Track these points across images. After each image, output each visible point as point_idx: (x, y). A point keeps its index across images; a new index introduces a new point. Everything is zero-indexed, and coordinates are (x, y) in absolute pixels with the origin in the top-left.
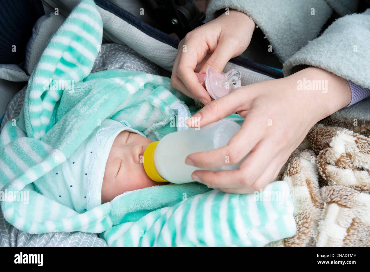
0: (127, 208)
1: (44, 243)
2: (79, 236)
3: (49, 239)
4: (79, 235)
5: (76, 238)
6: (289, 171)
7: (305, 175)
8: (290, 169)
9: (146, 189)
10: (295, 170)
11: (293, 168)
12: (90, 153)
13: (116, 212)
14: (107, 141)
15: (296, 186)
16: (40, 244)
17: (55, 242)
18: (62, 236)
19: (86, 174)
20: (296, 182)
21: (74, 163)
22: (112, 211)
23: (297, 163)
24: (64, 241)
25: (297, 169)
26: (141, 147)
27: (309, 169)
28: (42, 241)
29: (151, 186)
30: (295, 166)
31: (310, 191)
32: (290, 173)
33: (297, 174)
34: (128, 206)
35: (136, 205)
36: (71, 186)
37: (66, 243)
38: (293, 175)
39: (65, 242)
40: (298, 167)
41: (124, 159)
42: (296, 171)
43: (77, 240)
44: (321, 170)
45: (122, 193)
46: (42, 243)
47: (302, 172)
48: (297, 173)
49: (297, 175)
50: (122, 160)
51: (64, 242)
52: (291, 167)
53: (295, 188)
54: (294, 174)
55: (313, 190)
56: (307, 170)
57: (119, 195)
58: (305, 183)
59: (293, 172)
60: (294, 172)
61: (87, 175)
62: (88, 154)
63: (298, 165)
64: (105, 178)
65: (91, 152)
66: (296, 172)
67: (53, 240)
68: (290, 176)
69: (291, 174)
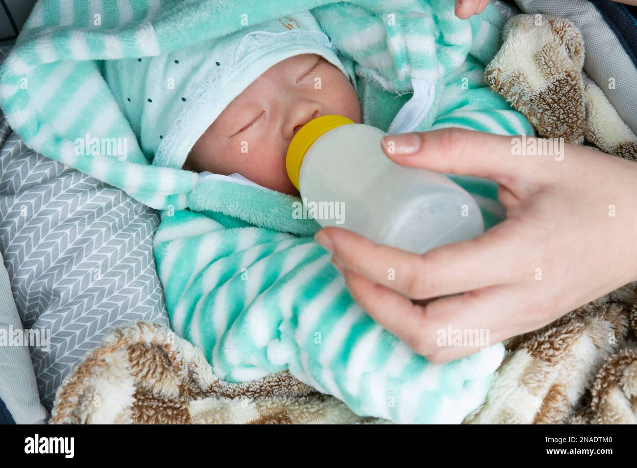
0: (221, 206)
1: (47, 174)
2: (112, 198)
3: (59, 171)
4: (114, 196)
5: (104, 200)
6: (540, 344)
7: (560, 374)
8: (546, 342)
9: (276, 193)
10: (551, 352)
11: (552, 343)
12: (215, 64)
13: (197, 199)
14: (258, 59)
15: (523, 386)
16: (40, 172)
17: (62, 187)
18: (84, 181)
19: (184, 100)
20: (530, 378)
21: (177, 62)
22: (192, 193)
23: (569, 340)
24: (80, 195)
25: (557, 353)
26: (312, 113)
27: (580, 366)
28: (44, 170)
29: (287, 193)
30: (558, 342)
31: (541, 414)
32: (538, 350)
33: (548, 363)
34: (226, 203)
35: (242, 211)
36: (150, 101)
37: (80, 200)
38: (538, 359)
39: (80, 198)
40: (562, 351)
41: (267, 114)
42: (551, 356)
43: (104, 204)
44: (597, 385)
45: (227, 175)
46: (43, 173)
47: (558, 367)
48: (549, 360)
49: (545, 366)
50: (264, 111)
51: (78, 197)
52: (551, 340)
53: (519, 386)
54: (541, 358)
55: (548, 415)
56: (573, 366)
57: (222, 174)
58: (544, 392)
59: (543, 355)
60: (546, 355)
61: (186, 102)
62: (210, 63)
63: (565, 345)
64: (212, 128)
65: (218, 64)
66: (547, 358)
67: (61, 182)
68: (533, 355)
69: (536, 352)
